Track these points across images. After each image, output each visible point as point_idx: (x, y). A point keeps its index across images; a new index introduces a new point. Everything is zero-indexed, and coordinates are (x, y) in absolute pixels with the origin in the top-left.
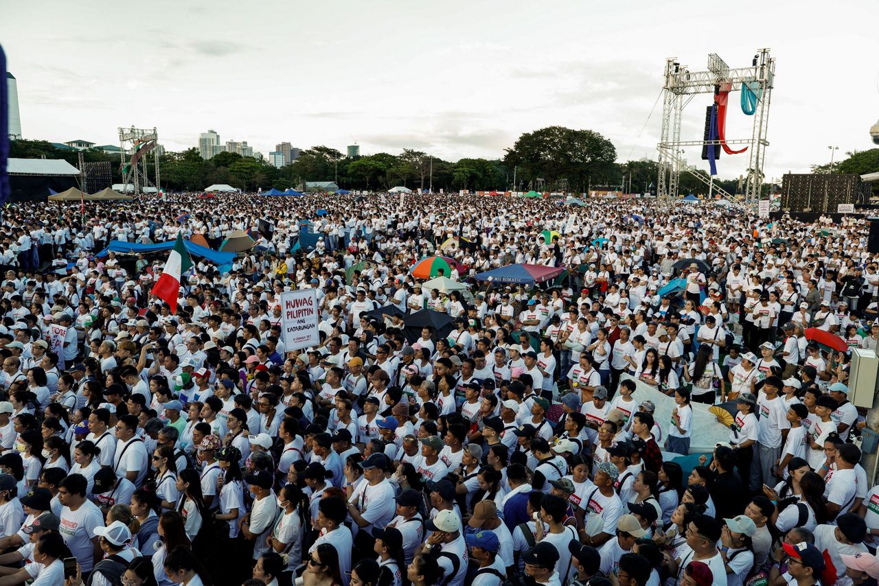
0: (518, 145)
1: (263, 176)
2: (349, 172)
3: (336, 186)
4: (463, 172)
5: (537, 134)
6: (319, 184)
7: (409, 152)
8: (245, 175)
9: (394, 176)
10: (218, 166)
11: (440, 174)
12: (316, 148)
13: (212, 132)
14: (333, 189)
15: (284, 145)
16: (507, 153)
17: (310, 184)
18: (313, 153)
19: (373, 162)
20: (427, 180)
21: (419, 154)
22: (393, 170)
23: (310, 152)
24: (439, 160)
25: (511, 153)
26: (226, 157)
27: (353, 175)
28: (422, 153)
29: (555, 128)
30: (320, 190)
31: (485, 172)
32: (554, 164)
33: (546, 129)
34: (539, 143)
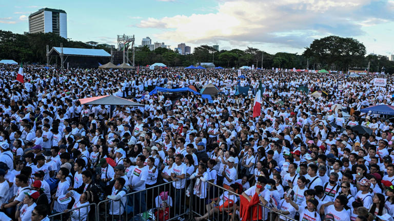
0: (312, 46)
1: (178, 60)
2: (219, 58)
3: (214, 65)
4: (279, 59)
5: (322, 40)
6: (206, 64)
7: (250, 49)
8: (170, 59)
9: (242, 60)
10: (157, 54)
11: (266, 60)
12: (203, 46)
13: (148, 38)
14: (212, 66)
15: (182, 44)
16: (306, 50)
17: (202, 64)
18: (202, 49)
19: (231, 53)
20: (260, 63)
21: (255, 50)
22: (242, 57)
23: (199, 48)
24: (265, 53)
25: (308, 49)
26: (160, 50)
27: (221, 60)
28: (257, 49)
29: (332, 37)
30: (206, 67)
31: (290, 59)
32: (332, 56)
33: (328, 37)
34: (323, 45)
